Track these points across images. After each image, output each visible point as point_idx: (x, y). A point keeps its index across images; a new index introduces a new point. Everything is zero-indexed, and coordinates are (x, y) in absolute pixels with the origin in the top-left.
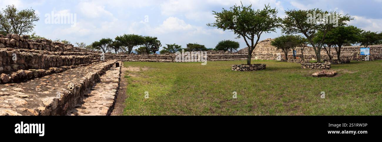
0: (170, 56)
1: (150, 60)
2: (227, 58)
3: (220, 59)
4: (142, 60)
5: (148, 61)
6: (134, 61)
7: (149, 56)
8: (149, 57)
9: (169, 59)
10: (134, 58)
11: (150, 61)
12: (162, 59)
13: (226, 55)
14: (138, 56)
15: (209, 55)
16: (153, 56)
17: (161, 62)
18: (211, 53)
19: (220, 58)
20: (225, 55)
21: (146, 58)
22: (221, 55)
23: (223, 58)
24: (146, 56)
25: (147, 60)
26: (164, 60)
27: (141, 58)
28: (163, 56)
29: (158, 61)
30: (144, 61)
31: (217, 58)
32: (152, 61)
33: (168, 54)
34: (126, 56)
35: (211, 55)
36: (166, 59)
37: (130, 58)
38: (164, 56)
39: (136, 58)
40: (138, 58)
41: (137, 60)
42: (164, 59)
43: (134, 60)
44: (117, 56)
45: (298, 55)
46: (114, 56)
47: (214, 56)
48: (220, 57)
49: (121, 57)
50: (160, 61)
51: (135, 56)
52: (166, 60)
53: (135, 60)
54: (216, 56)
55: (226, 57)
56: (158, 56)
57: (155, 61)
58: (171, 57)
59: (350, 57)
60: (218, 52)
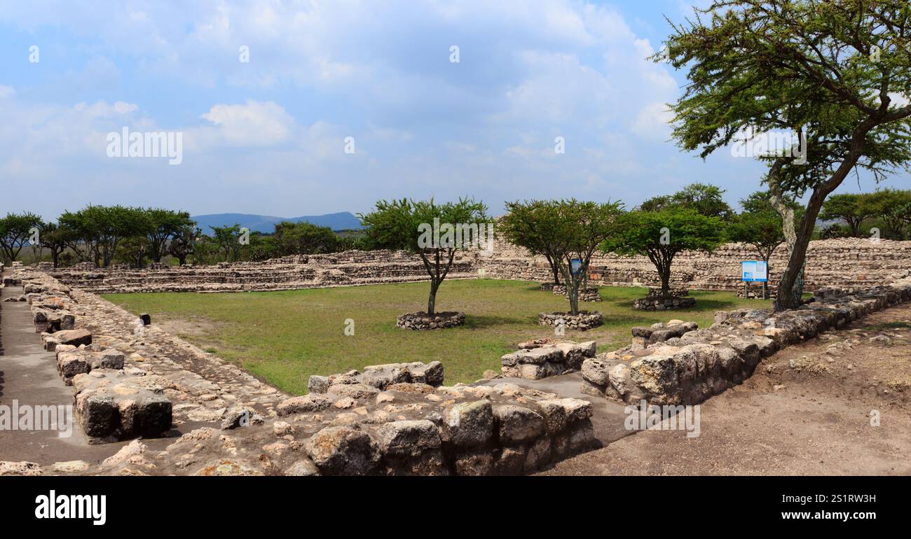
0: (233, 273)
1: (177, 285)
2: (398, 275)
3: (377, 279)
4: (154, 286)
5: (173, 289)
6: (131, 292)
7: (171, 274)
8: (173, 278)
9: (231, 281)
10: (128, 281)
11: (179, 291)
12: (210, 281)
13: (397, 266)
14: (139, 276)
15: (347, 266)
16: (183, 274)
17: (211, 291)
18: (352, 259)
19: (378, 275)
20: (394, 266)
21: (164, 281)
22: (382, 265)
23: (388, 275)
24: (164, 274)
25: (166, 285)
26: (216, 285)
27: (150, 281)
28: (212, 274)
29: (202, 289)
30: (161, 291)
31: (368, 276)
32: (185, 290)
33: (227, 267)
34: (102, 277)
35: (353, 265)
36: (223, 280)
37: (117, 280)
38: (217, 274)
39: (134, 281)
40: (140, 281)
41: (140, 288)
42: (216, 281)
43: (128, 286)
44: (75, 276)
45: (596, 268)
46: (65, 275)
47: (361, 269)
48: (379, 270)
49: (88, 277)
50: (208, 289)
51: (130, 275)
52: (224, 285)
53: (133, 286)
54: (367, 267)
55: (395, 271)
56: (200, 273)
57: (193, 290)
58: (238, 275)
59: (736, 279)
60: (373, 256)
